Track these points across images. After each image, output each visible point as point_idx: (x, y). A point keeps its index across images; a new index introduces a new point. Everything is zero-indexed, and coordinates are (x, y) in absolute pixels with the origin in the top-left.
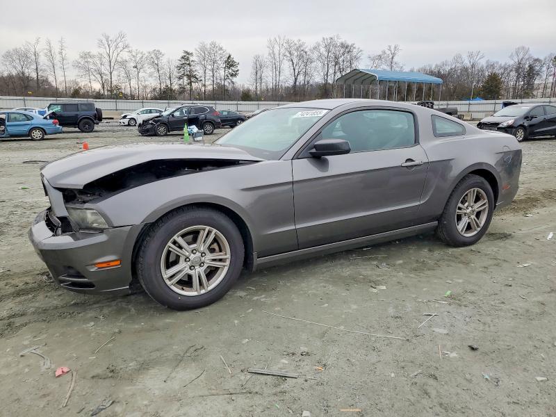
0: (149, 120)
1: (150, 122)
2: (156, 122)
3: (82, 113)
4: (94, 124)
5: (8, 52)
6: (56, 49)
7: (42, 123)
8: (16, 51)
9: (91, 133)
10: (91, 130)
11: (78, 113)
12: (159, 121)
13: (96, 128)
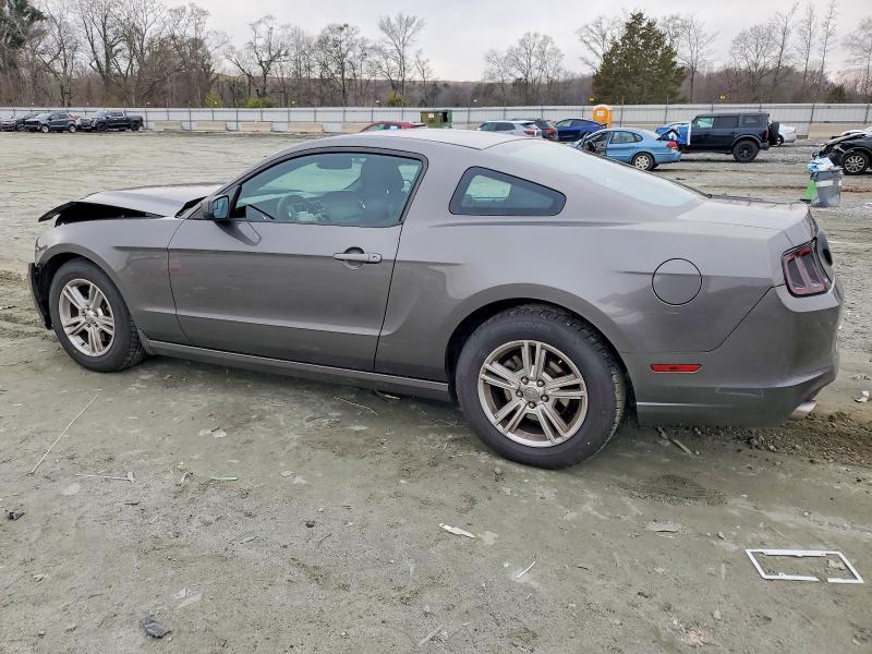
0: (833, 145)
1: (836, 147)
2: (845, 147)
3: (741, 131)
4: (759, 148)
5: (743, 34)
6: (820, 18)
7: (652, 145)
8: (756, 30)
9: (748, 165)
10: (751, 160)
11: (735, 130)
12: (851, 146)
13: (761, 155)
